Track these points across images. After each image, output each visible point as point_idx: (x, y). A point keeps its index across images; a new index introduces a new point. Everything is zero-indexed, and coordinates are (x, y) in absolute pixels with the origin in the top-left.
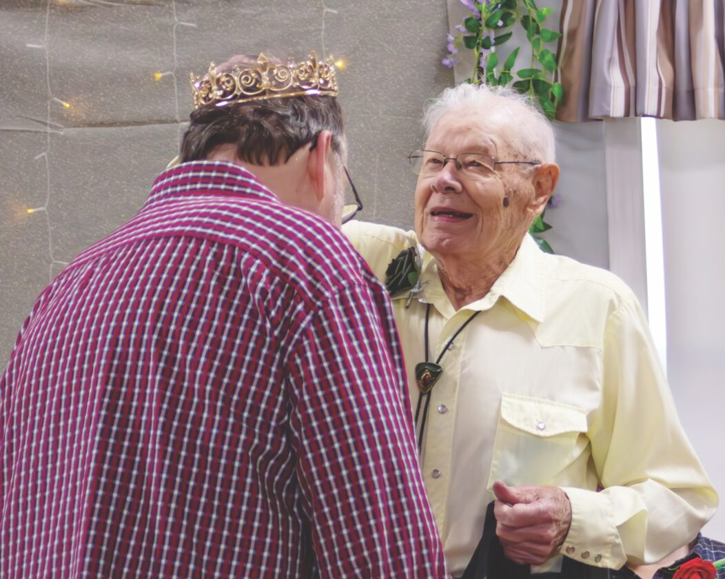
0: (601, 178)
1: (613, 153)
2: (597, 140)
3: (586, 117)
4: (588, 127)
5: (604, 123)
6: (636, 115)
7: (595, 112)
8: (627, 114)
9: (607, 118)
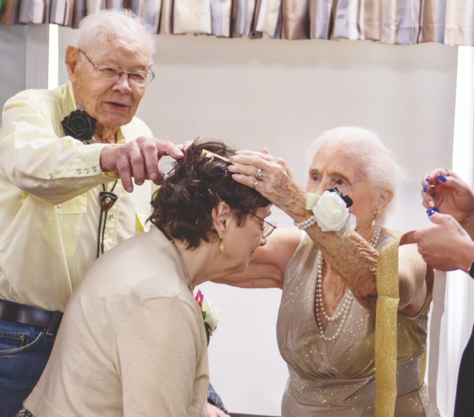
0: (23, 62)
1: (31, 46)
2: (22, 37)
3: (17, 21)
4: (18, 28)
5: (26, 27)
6: (49, 22)
7: (23, 19)
8: (44, 21)
9: (31, 23)
